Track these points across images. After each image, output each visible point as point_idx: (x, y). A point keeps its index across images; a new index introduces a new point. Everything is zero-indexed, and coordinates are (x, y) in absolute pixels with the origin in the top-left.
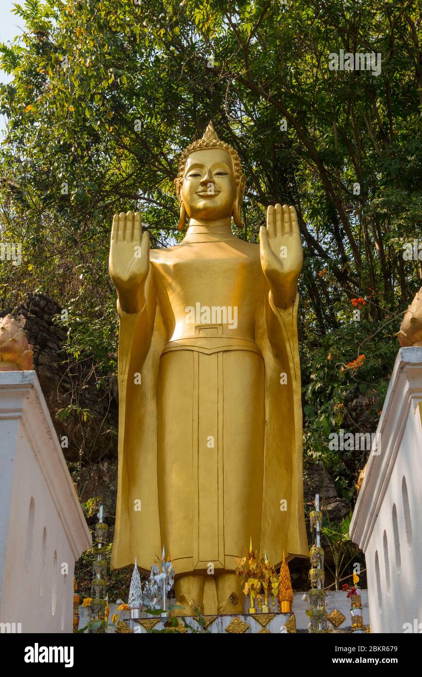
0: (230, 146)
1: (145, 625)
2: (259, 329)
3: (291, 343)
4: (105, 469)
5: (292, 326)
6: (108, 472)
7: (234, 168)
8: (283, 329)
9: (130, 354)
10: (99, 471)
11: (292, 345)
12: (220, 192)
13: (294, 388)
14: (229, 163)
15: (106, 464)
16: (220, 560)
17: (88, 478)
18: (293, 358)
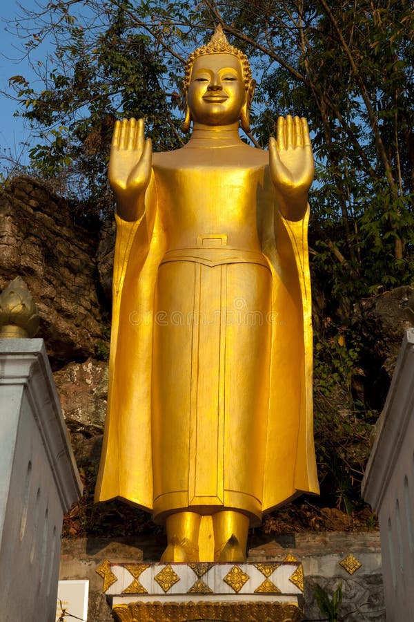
0: (239, 51)
1: (132, 572)
2: (267, 239)
3: (301, 257)
4: (88, 371)
5: (302, 240)
6: (92, 373)
7: (244, 73)
8: (293, 242)
9: (126, 263)
10: (82, 372)
11: (302, 260)
12: (227, 97)
13: (304, 305)
14: (238, 69)
15: (90, 365)
16: (219, 496)
17: (69, 380)
18: (303, 273)
